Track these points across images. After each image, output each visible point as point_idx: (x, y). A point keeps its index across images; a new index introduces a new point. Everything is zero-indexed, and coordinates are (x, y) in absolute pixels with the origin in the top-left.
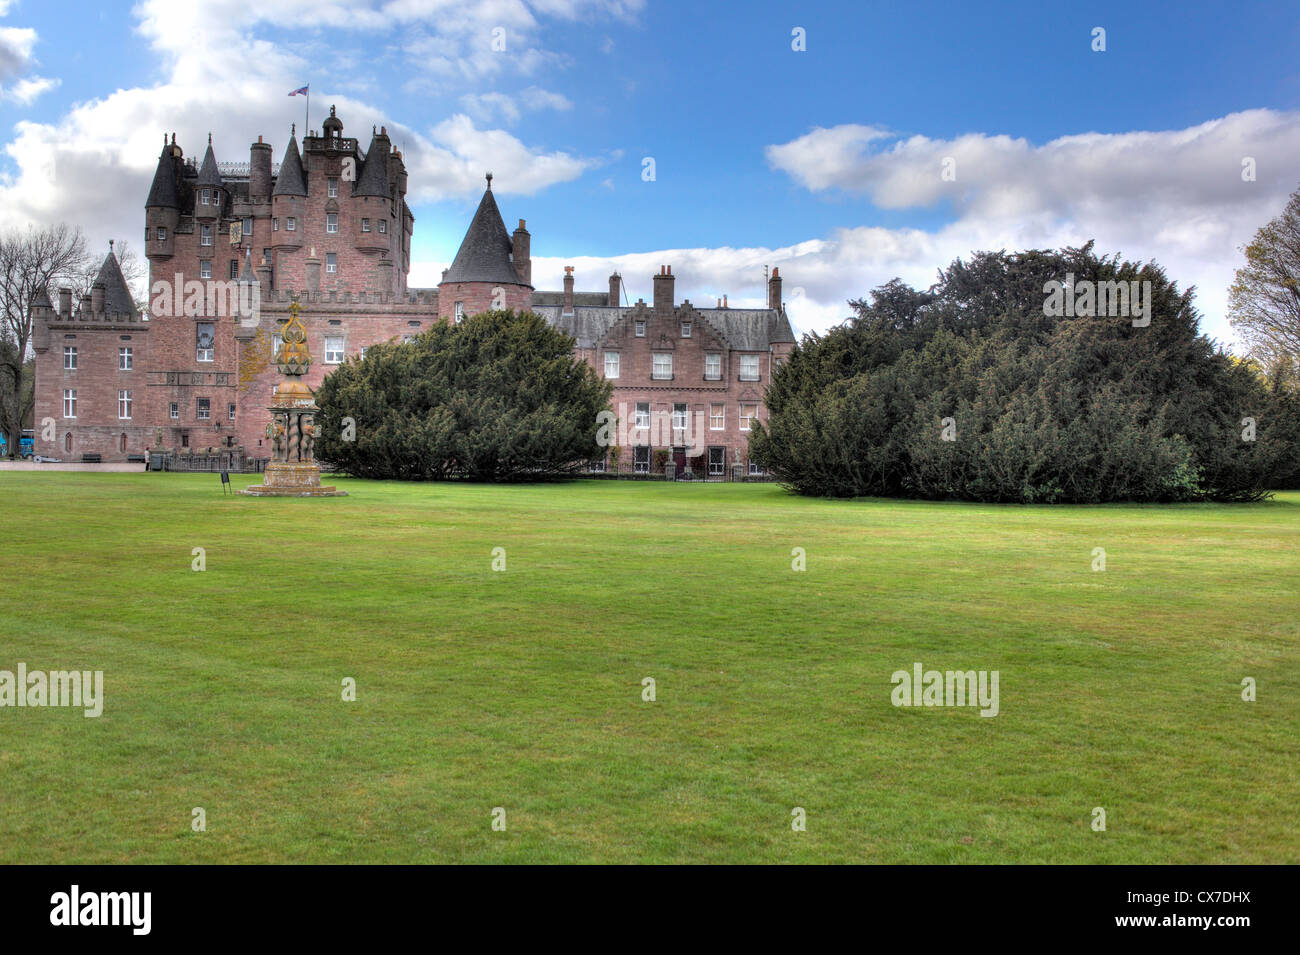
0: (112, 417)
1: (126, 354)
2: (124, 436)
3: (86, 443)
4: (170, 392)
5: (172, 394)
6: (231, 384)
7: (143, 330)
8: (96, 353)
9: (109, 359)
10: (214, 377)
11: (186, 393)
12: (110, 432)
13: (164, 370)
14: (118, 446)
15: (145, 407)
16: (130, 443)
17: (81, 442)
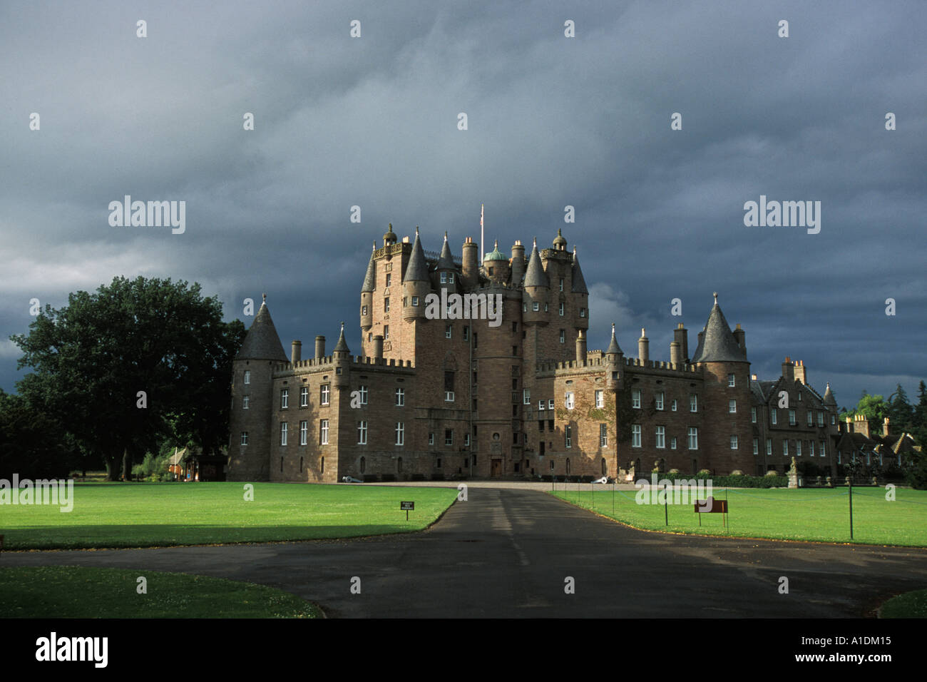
0: (391, 443)
1: (400, 394)
2: (400, 459)
3: (375, 465)
4: (428, 424)
5: (430, 425)
6: (467, 419)
7: (411, 375)
8: (381, 391)
9: (389, 397)
10: (456, 413)
11: (439, 425)
12: (391, 456)
13: (425, 407)
14: (396, 468)
15: (413, 436)
16: (404, 465)
17: (371, 465)
